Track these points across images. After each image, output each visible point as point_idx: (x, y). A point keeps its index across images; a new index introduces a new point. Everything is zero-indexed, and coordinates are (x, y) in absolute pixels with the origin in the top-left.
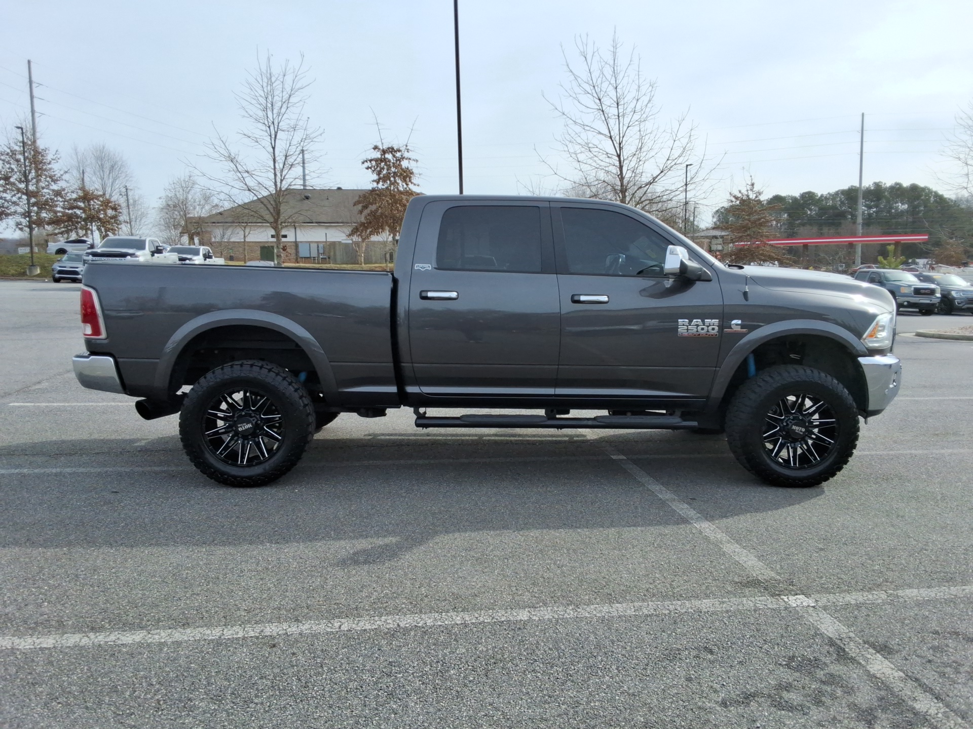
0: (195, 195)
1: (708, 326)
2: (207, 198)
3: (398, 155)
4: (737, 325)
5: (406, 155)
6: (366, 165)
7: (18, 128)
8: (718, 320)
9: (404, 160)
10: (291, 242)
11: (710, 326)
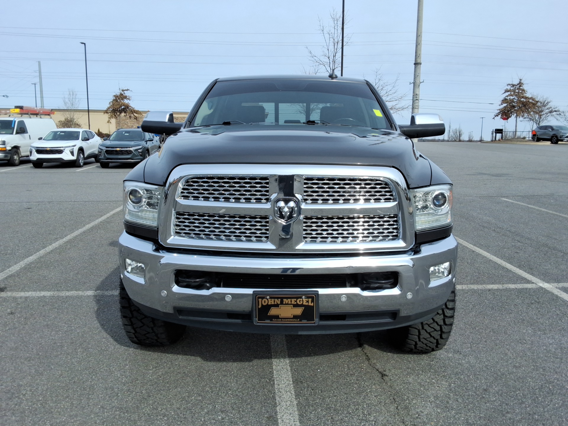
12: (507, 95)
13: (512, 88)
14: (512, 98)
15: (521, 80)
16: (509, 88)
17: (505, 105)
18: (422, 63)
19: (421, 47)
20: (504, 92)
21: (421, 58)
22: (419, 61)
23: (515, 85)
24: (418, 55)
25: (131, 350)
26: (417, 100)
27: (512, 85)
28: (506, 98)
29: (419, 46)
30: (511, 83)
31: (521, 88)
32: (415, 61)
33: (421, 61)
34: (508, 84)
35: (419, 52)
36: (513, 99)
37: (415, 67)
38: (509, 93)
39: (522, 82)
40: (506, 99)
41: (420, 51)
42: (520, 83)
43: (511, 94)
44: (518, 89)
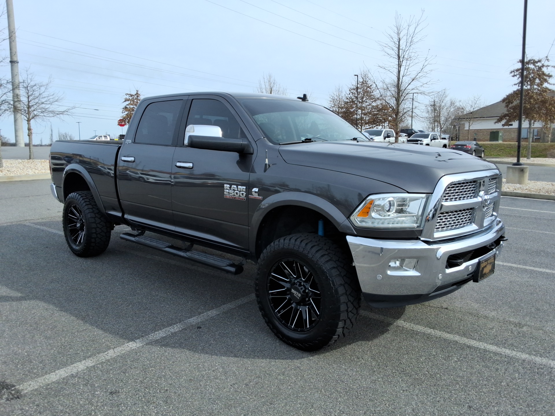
0: (447, 101)
1: (240, 192)
2: (452, 103)
3: (539, 64)
4: (255, 192)
5: (546, 63)
6: (513, 74)
7: (355, 75)
8: (245, 187)
9: (544, 67)
10: (515, 128)
11: (241, 191)
12: (128, 104)
13: (131, 98)
14: (132, 106)
15: (137, 91)
16: (128, 97)
17: (126, 113)
18: (19, 62)
19: (16, 45)
20: (124, 100)
21: (17, 56)
22: (15, 59)
23: (133, 95)
24: (14, 53)
25: (305, 361)
26: (18, 101)
27: (130, 95)
28: (127, 106)
29: (13, 43)
30: (129, 93)
31: (138, 98)
32: (11, 59)
33: (17, 59)
34: (126, 93)
35: (14, 50)
36: (133, 108)
37: (12, 66)
38: (129, 102)
39: (139, 93)
40: (126, 108)
41: (16, 48)
42: (137, 93)
43: (131, 103)
44: (136, 99)
